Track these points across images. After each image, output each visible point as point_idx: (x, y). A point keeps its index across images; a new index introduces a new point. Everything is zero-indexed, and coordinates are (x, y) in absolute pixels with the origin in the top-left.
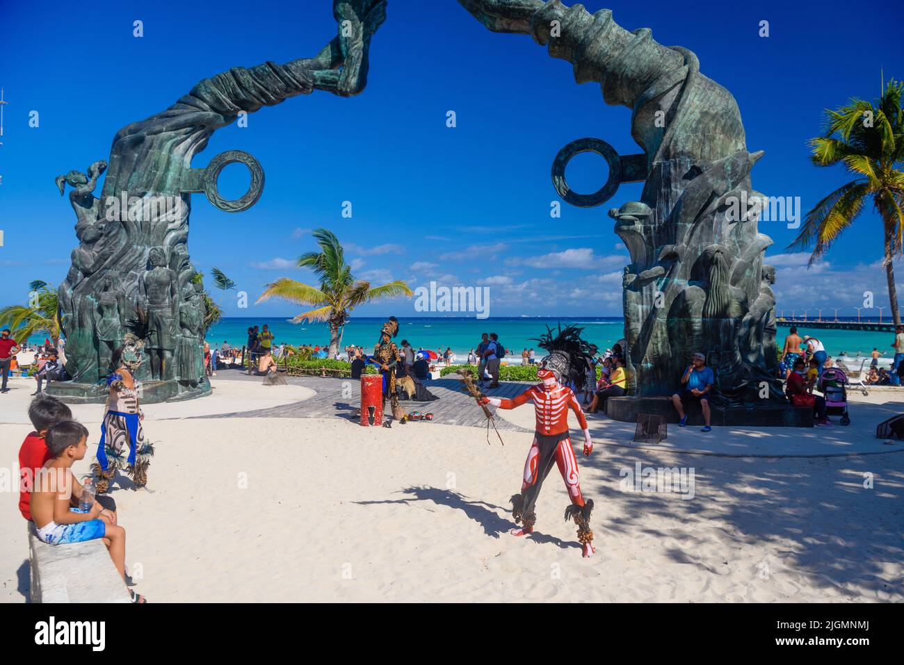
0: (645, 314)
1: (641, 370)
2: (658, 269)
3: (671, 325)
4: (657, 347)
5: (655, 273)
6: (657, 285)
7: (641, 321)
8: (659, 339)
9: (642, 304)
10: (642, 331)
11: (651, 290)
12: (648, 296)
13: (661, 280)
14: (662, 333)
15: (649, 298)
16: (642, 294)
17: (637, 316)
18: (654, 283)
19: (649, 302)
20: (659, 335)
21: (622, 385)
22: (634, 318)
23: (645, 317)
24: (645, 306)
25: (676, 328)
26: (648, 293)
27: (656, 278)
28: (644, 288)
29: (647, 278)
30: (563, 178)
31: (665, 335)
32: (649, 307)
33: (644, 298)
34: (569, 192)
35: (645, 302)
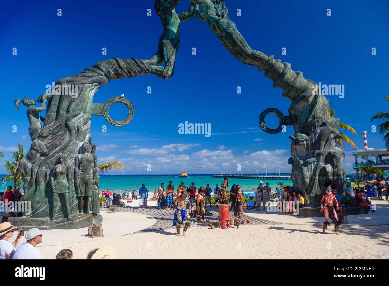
0: (310, 176)
1: (310, 198)
2: (313, 159)
3: (320, 179)
4: (316, 188)
5: (313, 160)
6: (313, 165)
7: (308, 178)
8: (316, 185)
9: (308, 172)
10: (309, 182)
11: (311, 166)
12: (310, 169)
13: (315, 163)
14: (317, 183)
15: (311, 170)
16: (308, 168)
17: (307, 176)
18: (312, 164)
19: (311, 171)
20: (316, 183)
21: (303, 203)
22: (306, 177)
23: (310, 177)
24: (309, 173)
25: (322, 181)
26: (310, 168)
27: (313, 162)
28: (309, 166)
29: (311, 162)
30: (265, 123)
31: (318, 183)
32: (311, 173)
33: (309, 169)
34: (267, 128)
35: (309, 171)
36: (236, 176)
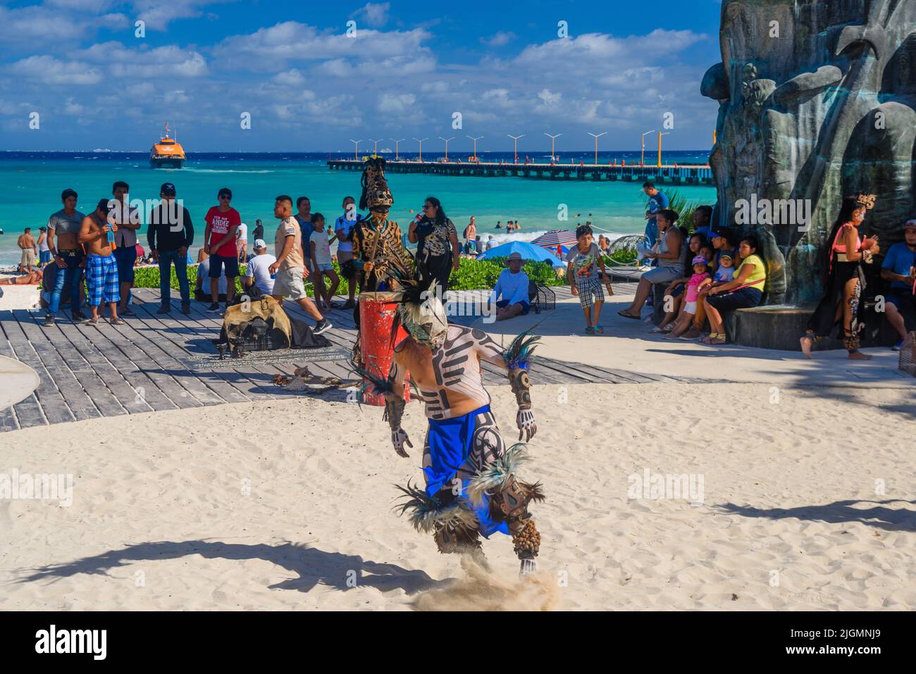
0: (802, 154)
1: (795, 260)
2: (829, 72)
3: (849, 173)
4: (825, 215)
5: (827, 79)
6: (824, 101)
7: (794, 167)
8: (829, 200)
9: (797, 137)
10: (797, 185)
11: (813, 110)
12: (808, 122)
13: (832, 91)
14: (833, 189)
15: (808, 126)
16: (796, 118)
17: (789, 158)
18: (820, 97)
19: (809, 132)
20: (829, 193)
21: (760, 286)
22: (783, 162)
23: (803, 161)
24: (801, 140)
25: (857, 179)
26: (808, 115)
27: (825, 88)
28: (801, 106)
29: (813, 87)
31: (837, 193)
32: (809, 143)
33: (801, 125)
35: (801, 132)
36: (445, 161)
